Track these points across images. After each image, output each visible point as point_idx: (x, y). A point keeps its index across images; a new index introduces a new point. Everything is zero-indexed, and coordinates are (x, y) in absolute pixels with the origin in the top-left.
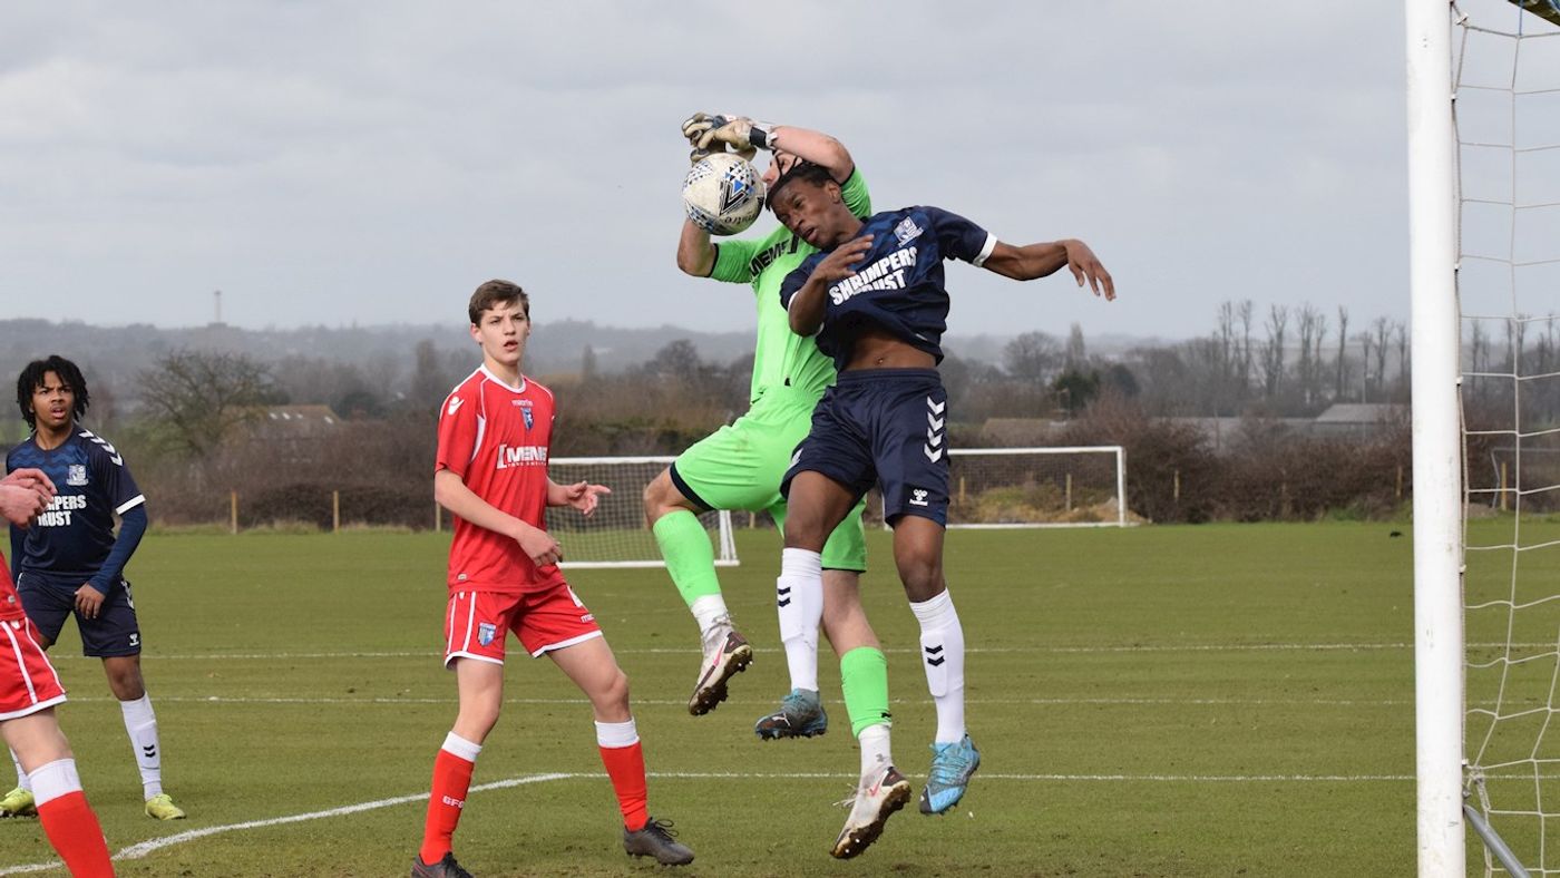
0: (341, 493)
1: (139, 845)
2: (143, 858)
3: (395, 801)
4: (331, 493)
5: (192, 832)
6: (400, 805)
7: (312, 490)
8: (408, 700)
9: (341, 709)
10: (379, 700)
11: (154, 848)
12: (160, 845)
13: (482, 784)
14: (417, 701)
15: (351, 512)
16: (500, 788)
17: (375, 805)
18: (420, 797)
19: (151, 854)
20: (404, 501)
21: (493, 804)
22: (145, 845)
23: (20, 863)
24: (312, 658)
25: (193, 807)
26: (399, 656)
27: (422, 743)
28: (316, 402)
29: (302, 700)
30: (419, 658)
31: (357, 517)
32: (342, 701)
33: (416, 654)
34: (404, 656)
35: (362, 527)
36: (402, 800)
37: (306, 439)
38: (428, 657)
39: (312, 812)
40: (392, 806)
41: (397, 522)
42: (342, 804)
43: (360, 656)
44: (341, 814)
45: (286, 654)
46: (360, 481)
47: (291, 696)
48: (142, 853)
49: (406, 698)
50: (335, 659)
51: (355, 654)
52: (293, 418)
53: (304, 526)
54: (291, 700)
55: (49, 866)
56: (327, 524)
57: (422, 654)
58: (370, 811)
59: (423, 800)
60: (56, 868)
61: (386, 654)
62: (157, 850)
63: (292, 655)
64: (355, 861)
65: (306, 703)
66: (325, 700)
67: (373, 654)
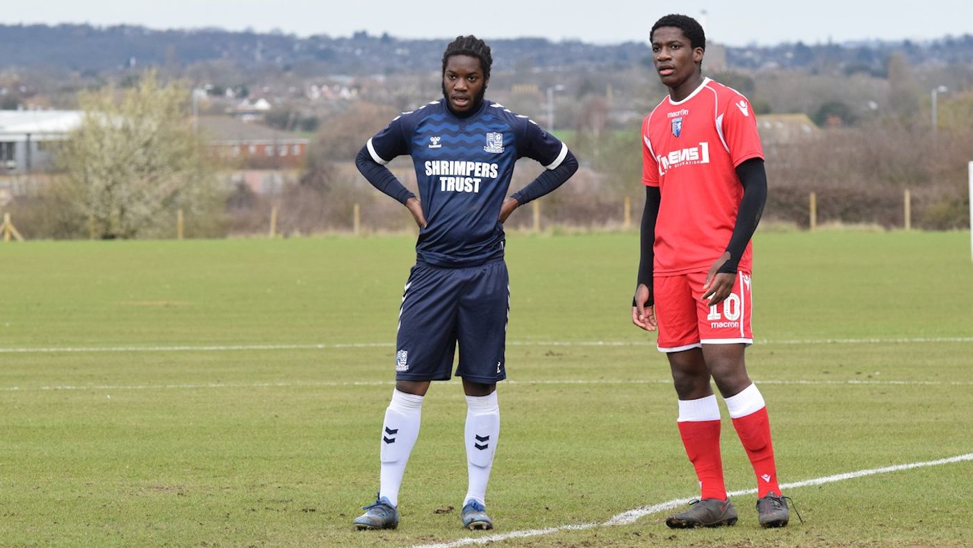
0: (818, 195)
1: (629, 512)
2: (633, 524)
3: (864, 473)
4: (807, 195)
5: (678, 500)
6: (869, 476)
7: (790, 192)
8: (878, 382)
9: (815, 390)
10: (851, 382)
11: (642, 515)
12: (648, 512)
13: (945, 458)
14: (886, 382)
15: (827, 211)
16: (962, 461)
17: (846, 476)
18: (888, 469)
19: (639, 521)
20: (876, 202)
21: (956, 477)
22: (634, 512)
23: (520, 528)
24: (789, 345)
25: (678, 478)
26: (870, 343)
27: (891, 421)
28: (794, 111)
29: (780, 382)
30: (888, 344)
31: (832, 217)
32: (816, 382)
33: (885, 340)
34: (875, 343)
35: (837, 226)
36: (871, 472)
37: (787, 146)
38: (896, 343)
39: (788, 482)
40: (862, 477)
41: (869, 220)
42: (815, 476)
43: (834, 343)
44: (814, 485)
45: (766, 341)
46: (835, 184)
47: (771, 379)
48: (633, 520)
49: (876, 380)
50: (811, 345)
51: (829, 341)
52: (774, 128)
53: (784, 225)
54: (770, 382)
55: (546, 532)
56: (805, 223)
57: (891, 340)
58: (841, 482)
59: (891, 472)
60: (553, 534)
61: (859, 341)
62: (644, 518)
63: (771, 342)
64: (828, 527)
65: (783, 384)
66: (801, 382)
67: (846, 341)
